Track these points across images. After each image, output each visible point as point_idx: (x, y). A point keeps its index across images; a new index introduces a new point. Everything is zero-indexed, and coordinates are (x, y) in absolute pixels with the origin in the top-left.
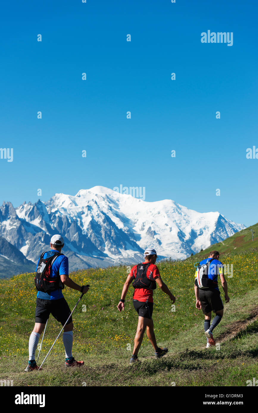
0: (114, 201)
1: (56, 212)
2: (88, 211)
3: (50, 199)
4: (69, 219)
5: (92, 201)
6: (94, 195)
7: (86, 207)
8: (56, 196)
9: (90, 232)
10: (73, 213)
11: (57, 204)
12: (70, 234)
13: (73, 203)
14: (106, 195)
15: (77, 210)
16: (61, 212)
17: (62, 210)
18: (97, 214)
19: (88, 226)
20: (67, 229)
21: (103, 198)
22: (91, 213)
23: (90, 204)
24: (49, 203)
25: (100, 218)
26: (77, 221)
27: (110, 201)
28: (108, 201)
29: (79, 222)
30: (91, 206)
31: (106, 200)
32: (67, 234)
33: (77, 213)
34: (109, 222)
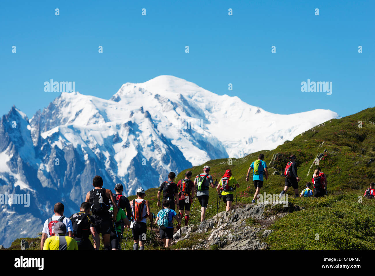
0: (200, 112)
1: (55, 137)
2: (129, 135)
3: (49, 105)
4: (85, 152)
5: (140, 112)
6: (153, 96)
7: (126, 125)
8: (63, 98)
9: (132, 182)
10: (95, 138)
11: (65, 115)
12: (80, 189)
13: (101, 116)
14: (182, 97)
15: (103, 132)
16: (67, 136)
17: (68, 132)
18: (150, 143)
19: (129, 169)
20: (75, 177)
21: (172, 103)
22: (135, 140)
23: (134, 118)
24: (47, 114)
25: (156, 152)
26: (103, 158)
27: (189, 111)
28: (184, 110)
29: (108, 159)
30: (137, 122)
31: (178, 110)
32: (75, 189)
33: (105, 140)
34: (176, 162)
